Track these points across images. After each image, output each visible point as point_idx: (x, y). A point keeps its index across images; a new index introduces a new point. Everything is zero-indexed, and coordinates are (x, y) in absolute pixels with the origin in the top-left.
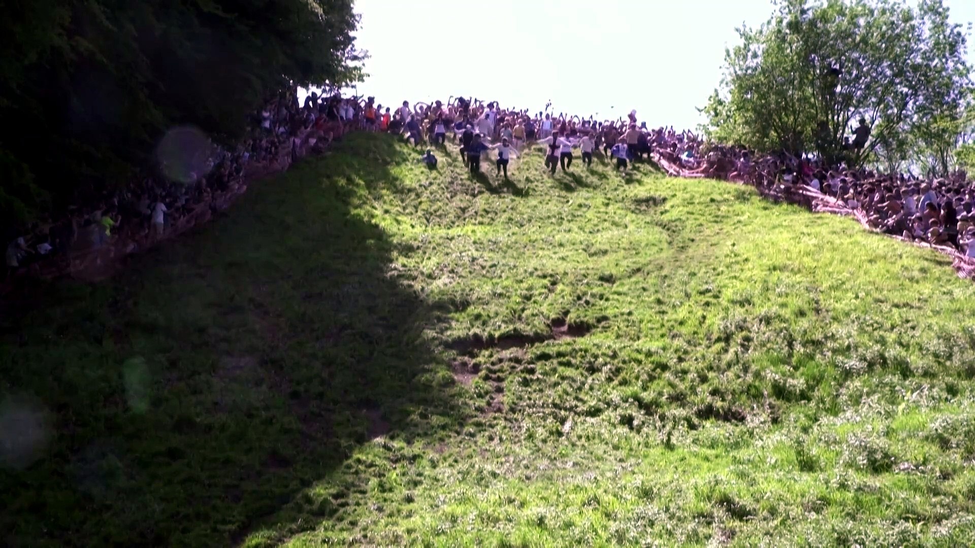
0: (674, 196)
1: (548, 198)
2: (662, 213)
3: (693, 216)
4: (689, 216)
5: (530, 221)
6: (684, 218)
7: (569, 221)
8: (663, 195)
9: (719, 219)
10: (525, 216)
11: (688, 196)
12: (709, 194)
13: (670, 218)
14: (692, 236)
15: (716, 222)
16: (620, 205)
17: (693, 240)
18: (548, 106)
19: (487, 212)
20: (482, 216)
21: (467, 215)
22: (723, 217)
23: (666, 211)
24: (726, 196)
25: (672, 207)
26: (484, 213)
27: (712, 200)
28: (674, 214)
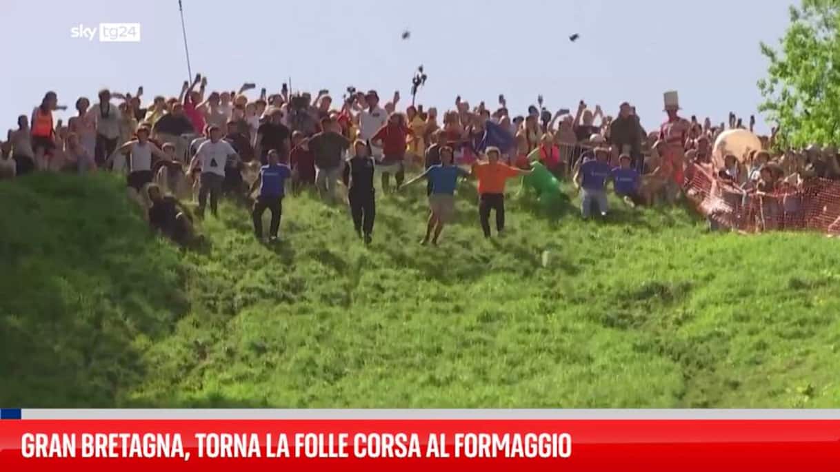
0: (709, 278)
1: (410, 303)
2: (679, 323)
3: (746, 326)
4: (738, 325)
5: (360, 363)
6: (726, 331)
7: (452, 358)
8: (685, 276)
9: (805, 330)
10: (349, 353)
11: (739, 277)
12: (787, 270)
13: (695, 334)
14: (736, 376)
15: (798, 335)
16: (581, 309)
17: (735, 385)
18: (418, 82)
19: (260, 350)
20: (244, 359)
21: (209, 361)
22: (817, 322)
23: (687, 318)
24: (826, 273)
25: (703, 306)
26: (252, 355)
27: (796, 284)
28: (707, 321)
